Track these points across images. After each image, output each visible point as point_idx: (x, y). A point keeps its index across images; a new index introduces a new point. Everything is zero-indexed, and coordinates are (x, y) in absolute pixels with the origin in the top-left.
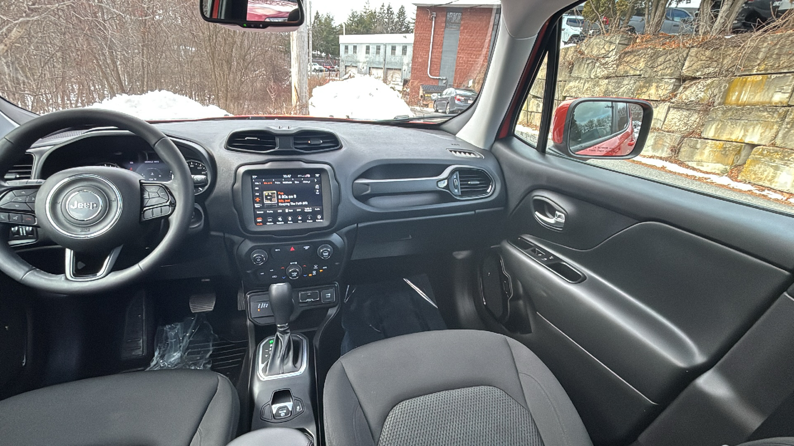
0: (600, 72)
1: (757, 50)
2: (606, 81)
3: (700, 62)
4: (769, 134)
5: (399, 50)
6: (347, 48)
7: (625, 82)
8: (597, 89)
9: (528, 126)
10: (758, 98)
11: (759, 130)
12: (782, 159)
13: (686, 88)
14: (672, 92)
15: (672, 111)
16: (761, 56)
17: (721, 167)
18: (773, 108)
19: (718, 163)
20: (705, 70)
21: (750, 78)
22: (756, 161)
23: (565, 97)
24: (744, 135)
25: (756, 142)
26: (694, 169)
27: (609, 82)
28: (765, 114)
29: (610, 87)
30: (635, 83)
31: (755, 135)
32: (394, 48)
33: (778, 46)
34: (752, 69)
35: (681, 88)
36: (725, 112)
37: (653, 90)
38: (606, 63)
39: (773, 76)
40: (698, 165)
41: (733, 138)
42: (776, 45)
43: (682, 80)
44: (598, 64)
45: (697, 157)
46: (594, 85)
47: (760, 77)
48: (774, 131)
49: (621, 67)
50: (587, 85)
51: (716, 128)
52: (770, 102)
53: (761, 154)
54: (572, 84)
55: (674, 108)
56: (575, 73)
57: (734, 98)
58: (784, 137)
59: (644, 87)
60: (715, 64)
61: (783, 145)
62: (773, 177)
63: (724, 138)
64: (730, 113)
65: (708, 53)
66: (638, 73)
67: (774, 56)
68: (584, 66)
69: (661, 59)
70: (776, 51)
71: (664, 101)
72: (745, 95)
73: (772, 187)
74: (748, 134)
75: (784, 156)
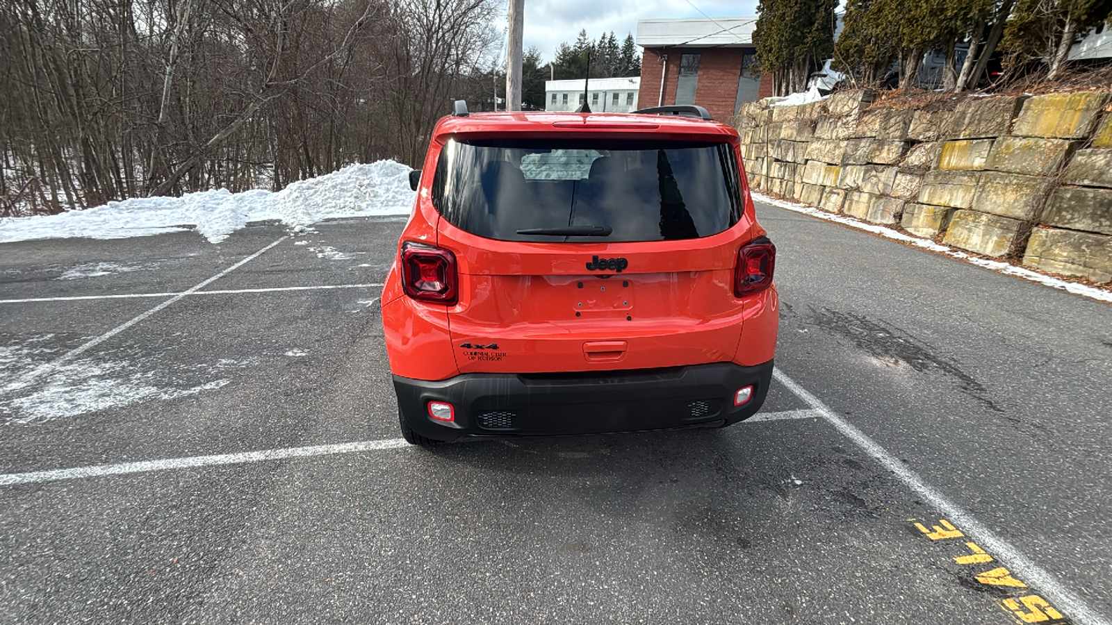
0: (842, 133)
1: (964, 114)
2: (846, 142)
3: (922, 126)
4: (968, 198)
5: (623, 98)
6: (554, 97)
7: (862, 144)
8: (837, 152)
9: (768, 194)
10: (963, 163)
11: (961, 193)
12: (974, 221)
13: (912, 153)
14: (901, 156)
15: (899, 176)
16: (967, 121)
17: (931, 231)
18: (971, 172)
19: (930, 227)
20: (927, 133)
21: (958, 143)
22: (956, 223)
23: (807, 160)
24: (950, 200)
25: (959, 207)
26: (911, 235)
27: (848, 144)
28: (966, 178)
29: (848, 149)
30: (870, 145)
31: (958, 198)
32: (616, 96)
33: (979, 112)
34: (960, 135)
35: (909, 153)
36: (936, 177)
37: (884, 154)
38: (847, 123)
39: (975, 142)
40: (915, 231)
41: (942, 202)
42: (977, 111)
43: (910, 144)
44: (839, 124)
45: (914, 223)
46: (835, 147)
47: (965, 142)
48: (972, 194)
49: (860, 128)
50: (828, 147)
51: (929, 193)
52: (972, 167)
53: (960, 217)
54: (814, 145)
55: (900, 172)
56: (818, 133)
57: (946, 163)
58: (978, 200)
59: (877, 149)
60: (934, 127)
61: (976, 208)
62: (968, 239)
63: (935, 203)
64: (940, 178)
65: (929, 116)
66: (874, 134)
67: (976, 122)
68: (826, 125)
69: (892, 121)
70: (978, 117)
71: (892, 165)
72: (953, 160)
73: (967, 248)
74: (954, 198)
75: (976, 219)
